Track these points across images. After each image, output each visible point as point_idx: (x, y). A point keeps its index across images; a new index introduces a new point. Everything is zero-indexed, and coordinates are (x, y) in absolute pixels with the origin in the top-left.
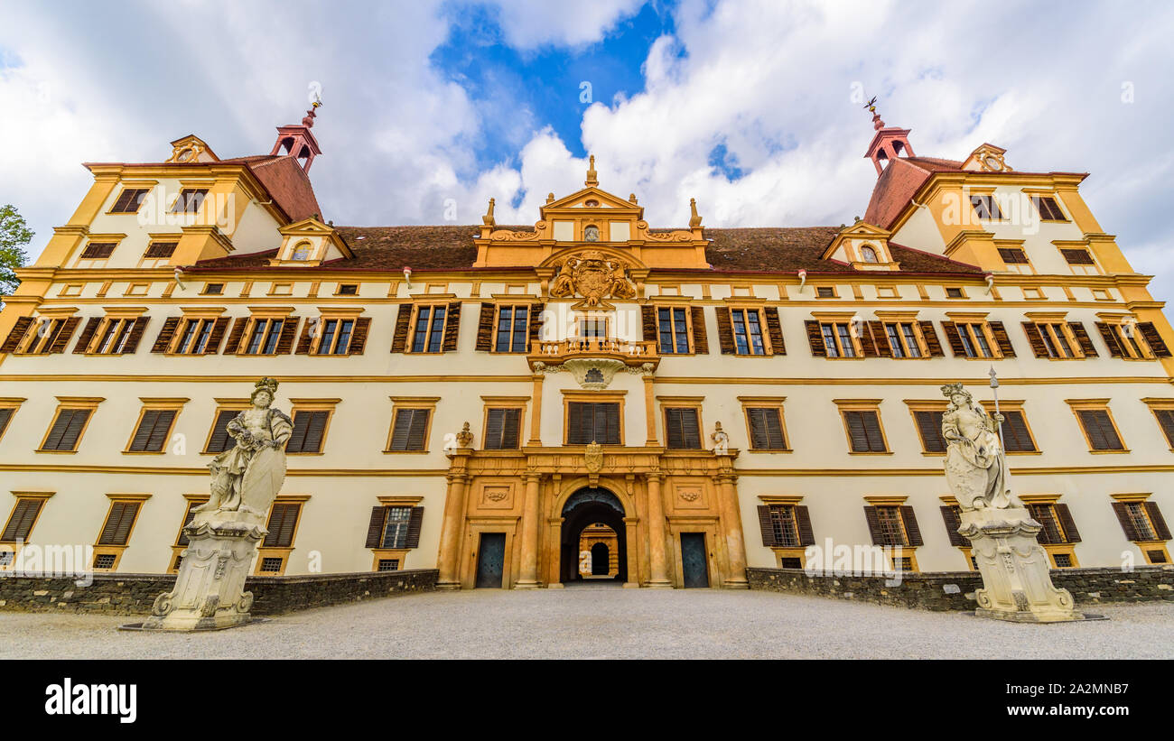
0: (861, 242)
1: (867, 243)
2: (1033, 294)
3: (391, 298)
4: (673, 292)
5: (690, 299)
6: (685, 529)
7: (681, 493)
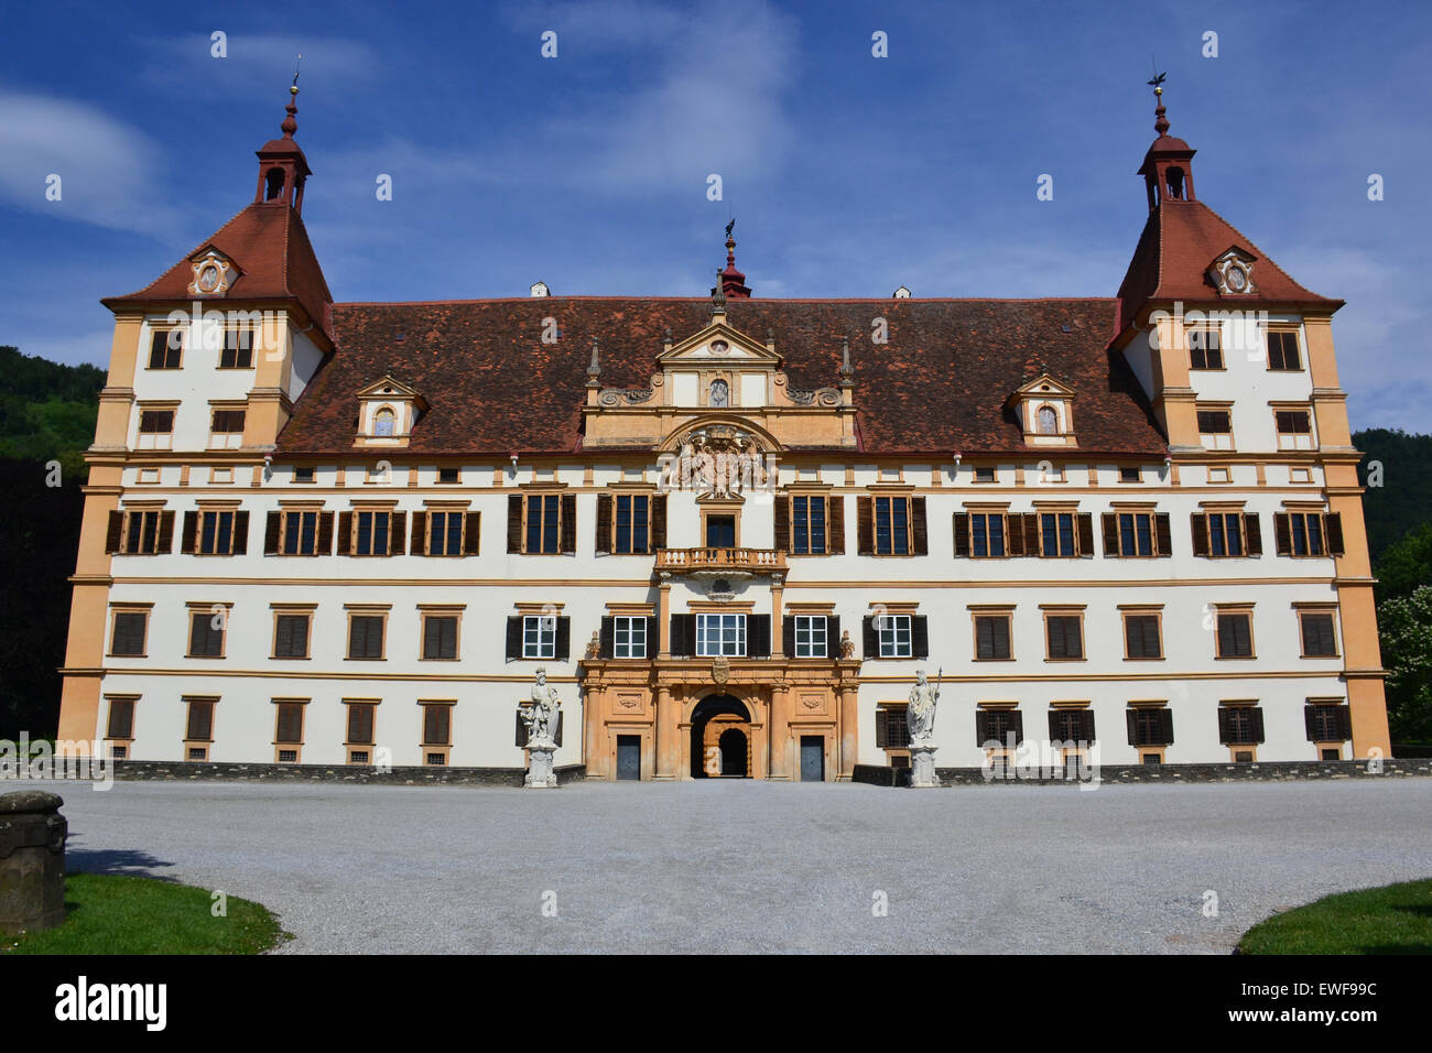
0: (1040, 403)
1: (1047, 405)
2: (1219, 476)
3: (497, 488)
4: (811, 477)
5: (830, 487)
6: (805, 733)
7: (804, 700)
